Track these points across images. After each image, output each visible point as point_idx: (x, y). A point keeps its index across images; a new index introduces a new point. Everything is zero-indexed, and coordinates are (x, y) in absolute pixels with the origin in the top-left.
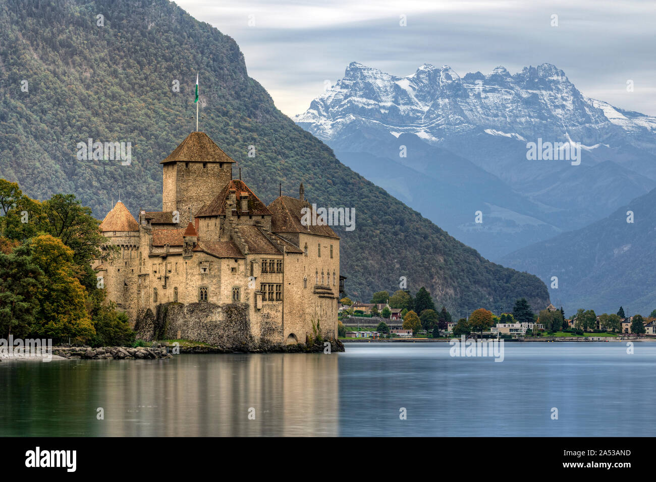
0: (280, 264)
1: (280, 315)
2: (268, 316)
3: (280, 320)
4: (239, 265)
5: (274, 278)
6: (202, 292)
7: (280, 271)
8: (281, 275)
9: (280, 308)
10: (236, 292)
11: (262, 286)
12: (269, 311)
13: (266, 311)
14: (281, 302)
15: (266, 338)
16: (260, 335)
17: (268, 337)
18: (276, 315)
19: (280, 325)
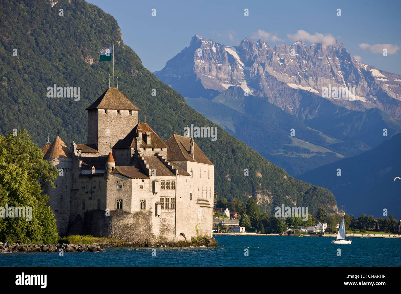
0: (174, 183)
1: (173, 219)
2: (165, 220)
3: (173, 223)
4: (145, 183)
5: (170, 193)
6: (118, 203)
7: (174, 188)
8: (174, 190)
9: (174, 215)
10: (143, 204)
11: (161, 199)
12: (166, 217)
13: (163, 217)
14: (174, 210)
15: (163, 236)
16: (159, 234)
17: (165, 235)
18: (171, 220)
19: (174, 226)
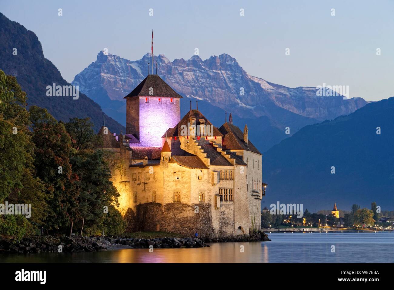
0: (232, 174)
1: (232, 212)
2: (224, 213)
3: (232, 216)
4: (203, 174)
5: (228, 184)
6: (176, 195)
7: (232, 179)
8: (232, 181)
9: (232, 207)
10: (202, 196)
11: (219, 190)
12: (224, 209)
13: (222, 209)
14: (233, 202)
15: (223, 230)
16: (219, 228)
17: (224, 229)
18: (229, 213)
19: (232, 220)
